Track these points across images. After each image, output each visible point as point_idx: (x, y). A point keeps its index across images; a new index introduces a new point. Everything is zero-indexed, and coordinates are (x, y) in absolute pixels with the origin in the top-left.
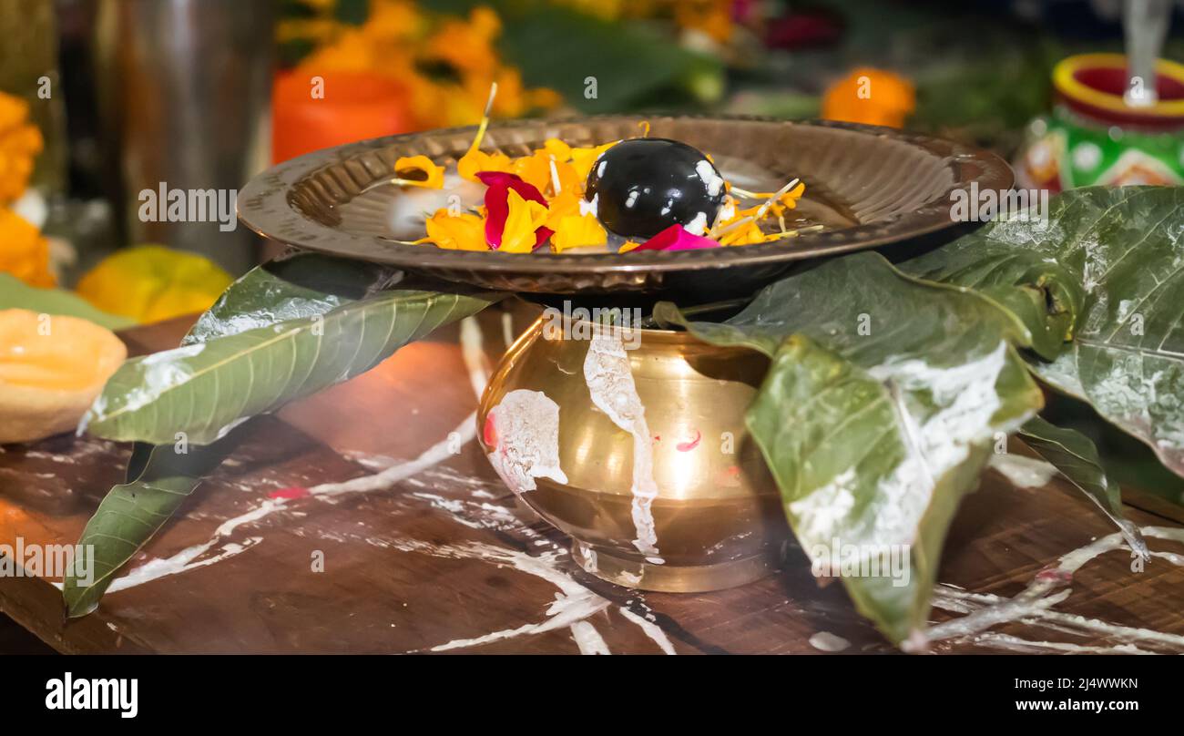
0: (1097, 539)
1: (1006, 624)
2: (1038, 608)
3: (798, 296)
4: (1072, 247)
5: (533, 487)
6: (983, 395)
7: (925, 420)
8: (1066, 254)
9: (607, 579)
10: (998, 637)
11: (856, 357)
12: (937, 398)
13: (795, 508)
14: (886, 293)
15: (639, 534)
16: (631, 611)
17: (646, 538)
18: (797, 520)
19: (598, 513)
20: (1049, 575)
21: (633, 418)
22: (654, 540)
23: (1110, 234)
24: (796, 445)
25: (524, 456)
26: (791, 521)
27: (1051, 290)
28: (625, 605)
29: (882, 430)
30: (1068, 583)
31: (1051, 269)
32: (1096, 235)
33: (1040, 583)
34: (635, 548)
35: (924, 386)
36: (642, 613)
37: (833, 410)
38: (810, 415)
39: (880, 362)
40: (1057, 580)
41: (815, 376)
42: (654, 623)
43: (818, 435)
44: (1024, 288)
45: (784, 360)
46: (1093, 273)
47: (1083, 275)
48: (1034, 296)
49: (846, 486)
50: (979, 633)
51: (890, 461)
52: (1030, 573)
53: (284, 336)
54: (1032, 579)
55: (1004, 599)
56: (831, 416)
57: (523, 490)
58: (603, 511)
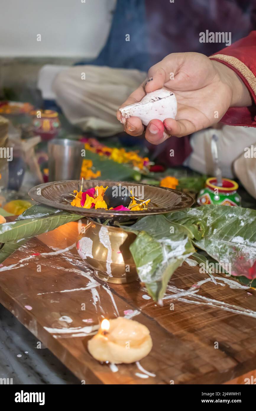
0: (206, 279)
1: (185, 296)
2: (192, 293)
3: (145, 223)
4: (205, 217)
5: (86, 258)
6: (182, 248)
7: (169, 252)
8: (204, 218)
9: (101, 279)
10: (183, 299)
11: (156, 237)
12: (172, 248)
13: (139, 268)
14: (164, 224)
15: (108, 270)
16: (105, 286)
17: (109, 271)
18: (139, 271)
19: (99, 265)
20: (195, 286)
21: (108, 245)
22: (111, 272)
23: (213, 215)
24: (140, 255)
25: (85, 251)
26: (137, 271)
27: (200, 226)
28: (104, 285)
29: (159, 254)
30: (199, 288)
31: (200, 221)
32: (210, 215)
33: (193, 288)
34: (106, 273)
35: (169, 245)
36: (107, 287)
37: (149, 248)
38: (144, 249)
39: (161, 238)
40: (197, 287)
41: (146, 240)
42: (110, 290)
43: (145, 253)
44: (194, 225)
45: (139, 236)
46: (209, 223)
47: (207, 223)
48: (196, 227)
49: (150, 265)
50: (179, 298)
51: (160, 261)
52: (191, 285)
53: (34, 222)
54: (191, 286)
55: (185, 290)
56: (149, 249)
57: (84, 259)
58: (101, 265)
